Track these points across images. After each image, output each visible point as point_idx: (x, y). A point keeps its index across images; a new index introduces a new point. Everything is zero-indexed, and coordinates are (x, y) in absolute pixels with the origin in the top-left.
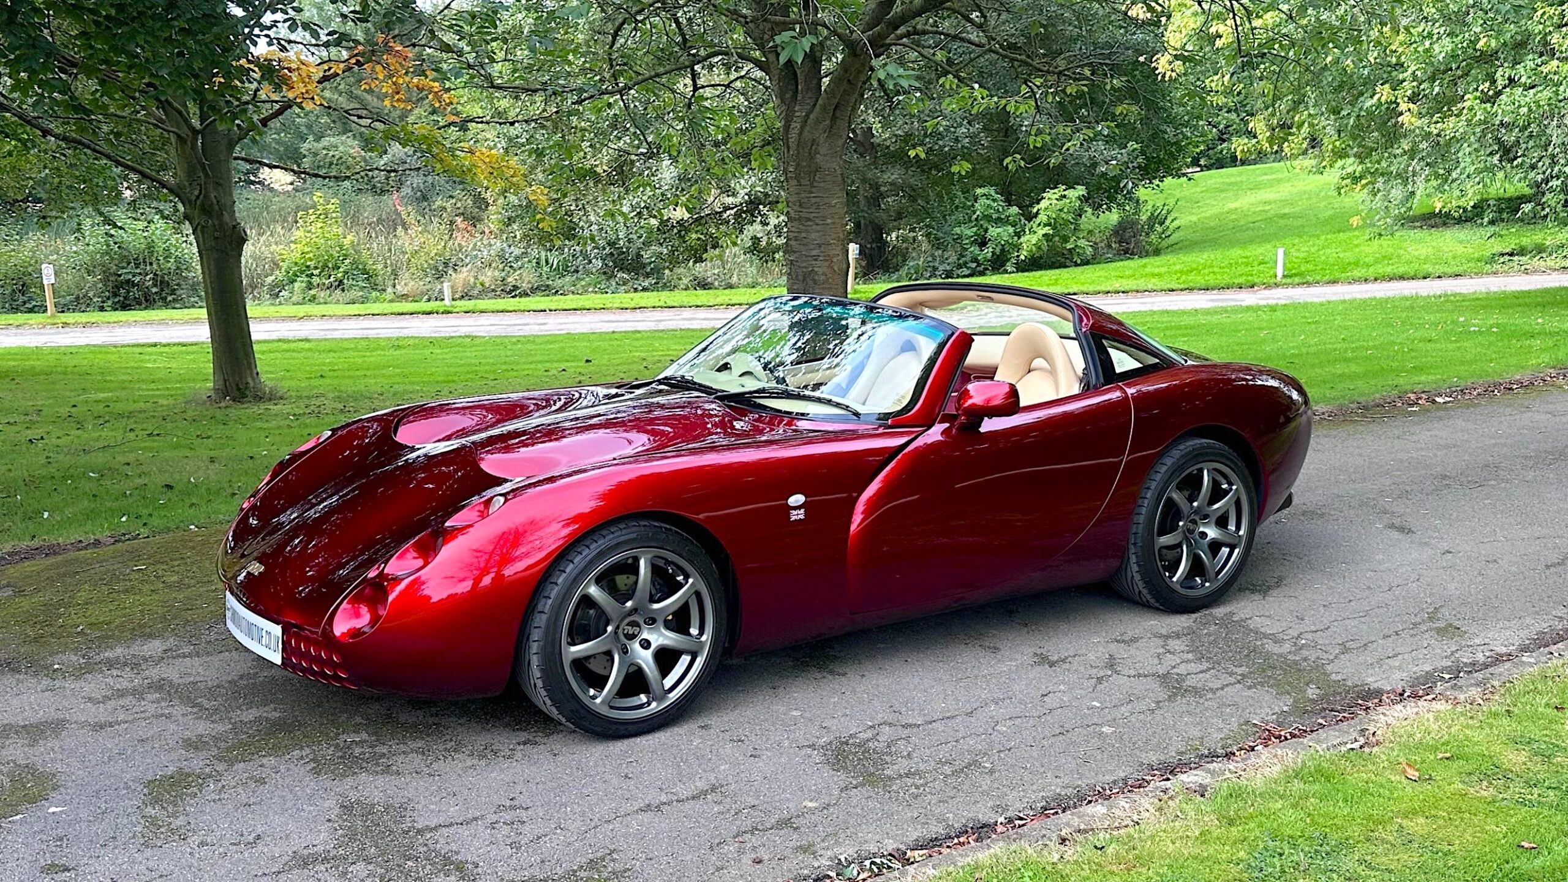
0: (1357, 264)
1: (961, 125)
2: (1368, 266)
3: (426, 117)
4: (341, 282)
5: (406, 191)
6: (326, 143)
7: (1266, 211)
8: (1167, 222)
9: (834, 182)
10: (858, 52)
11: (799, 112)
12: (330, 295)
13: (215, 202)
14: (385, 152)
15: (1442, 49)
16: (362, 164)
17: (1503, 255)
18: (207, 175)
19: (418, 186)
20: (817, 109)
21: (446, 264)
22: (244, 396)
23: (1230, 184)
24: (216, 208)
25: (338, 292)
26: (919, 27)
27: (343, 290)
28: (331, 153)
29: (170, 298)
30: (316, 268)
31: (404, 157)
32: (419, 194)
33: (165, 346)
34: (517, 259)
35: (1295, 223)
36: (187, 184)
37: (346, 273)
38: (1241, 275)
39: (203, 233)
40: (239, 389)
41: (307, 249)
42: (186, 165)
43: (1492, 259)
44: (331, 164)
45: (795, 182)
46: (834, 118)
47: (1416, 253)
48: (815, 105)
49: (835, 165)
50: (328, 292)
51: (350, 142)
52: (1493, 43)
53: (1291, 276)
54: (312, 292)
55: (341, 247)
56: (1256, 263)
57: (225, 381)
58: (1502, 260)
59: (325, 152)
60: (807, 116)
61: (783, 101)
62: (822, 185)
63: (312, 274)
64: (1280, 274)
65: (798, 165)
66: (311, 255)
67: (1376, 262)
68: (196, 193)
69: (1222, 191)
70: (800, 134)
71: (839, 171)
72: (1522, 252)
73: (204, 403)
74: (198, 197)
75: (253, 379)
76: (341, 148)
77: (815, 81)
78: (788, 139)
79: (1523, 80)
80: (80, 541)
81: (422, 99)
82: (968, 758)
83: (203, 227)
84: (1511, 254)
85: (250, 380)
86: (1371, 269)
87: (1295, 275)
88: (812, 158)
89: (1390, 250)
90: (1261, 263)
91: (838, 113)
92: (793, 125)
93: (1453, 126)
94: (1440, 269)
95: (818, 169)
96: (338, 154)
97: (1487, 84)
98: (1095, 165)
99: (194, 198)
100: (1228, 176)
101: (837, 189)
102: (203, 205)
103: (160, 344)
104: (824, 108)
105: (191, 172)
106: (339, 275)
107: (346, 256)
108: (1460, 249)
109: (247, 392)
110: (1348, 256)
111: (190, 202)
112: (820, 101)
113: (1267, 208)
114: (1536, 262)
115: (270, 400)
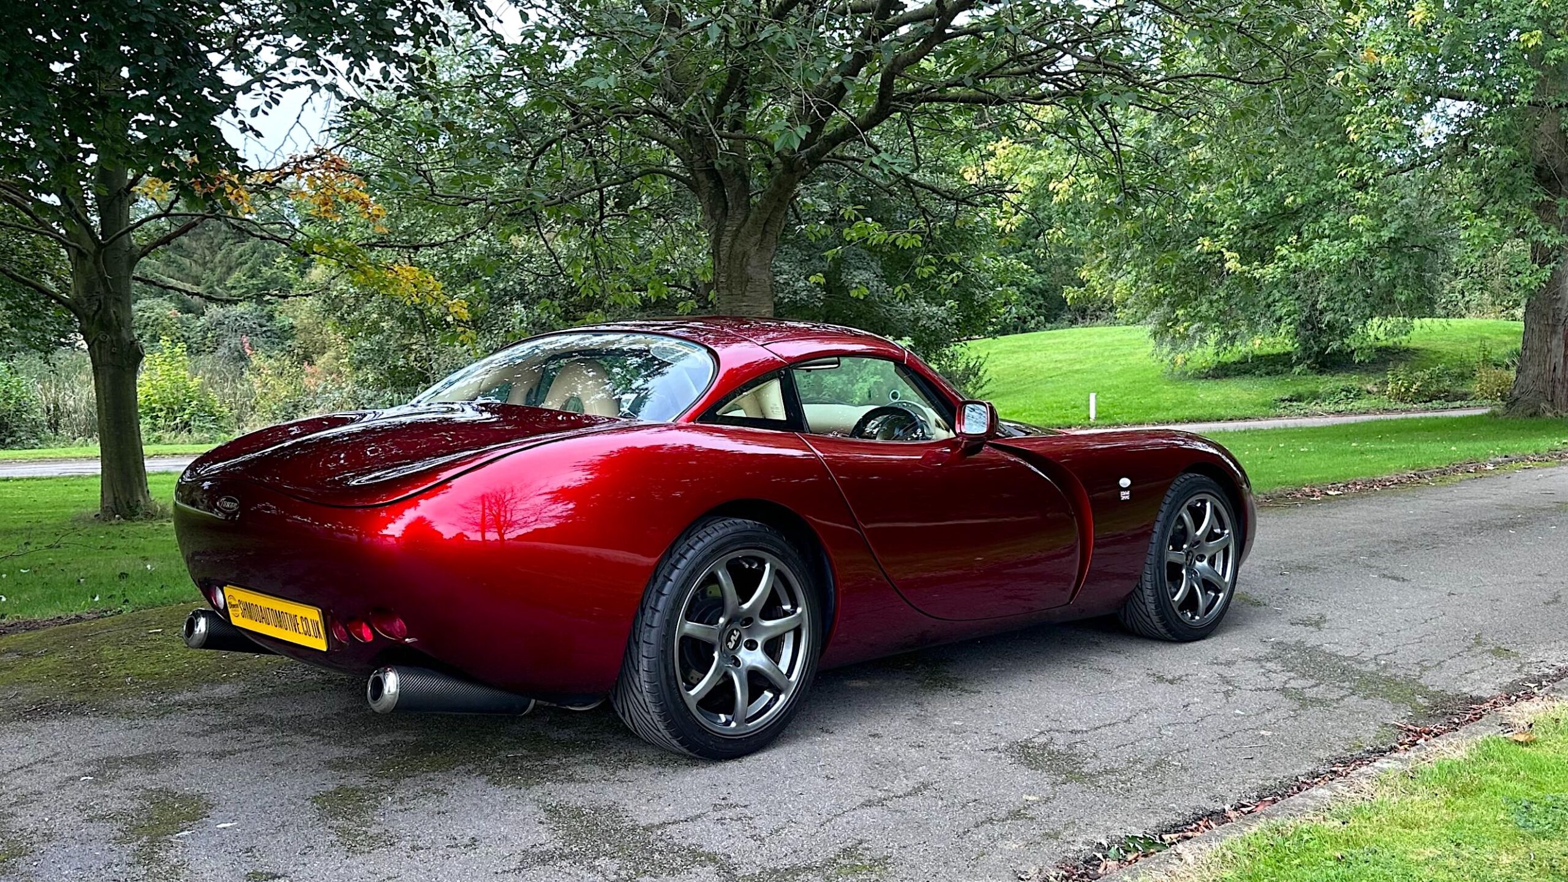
0: (1158, 408)
1: (798, 280)
2: (1168, 410)
3: (245, 281)
4: (187, 424)
5: (222, 351)
6: (142, 305)
7: (1060, 369)
8: (980, 373)
9: (764, 292)
10: (796, 167)
11: (730, 227)
12: (176, 437)
13: (113, 316)
14: (203, 314)
15: (1255, 206)
16: (179, 325)
17: (1284, 401)
18: (108, 290)
19: (236, 346)
20: (749, 223)
21: (295, 407)
22: (135, 514)
23: (1020, 347)
24: (115, 323)
25: (184, 434)
26: (838, 153)
27: (190, 431)
28: (147, 315)
29: (8, 440)
30: (161, 410)
31: (222, 318)
32: (236, 354)
33: (18, 480)
34: (370, 401)
35: (1090, 377)
36: (85, 299)
37: (192, 414)
38: (1058, 417)
39: (100, 348)
40: (129, 507)
41: (151, 391)
42: (85, 282)
43: (1274, 405)
44: (147, 325)
45: (726, 292)
46: (764, 232)
47: (1209, 399)
48: (745, 220)
49: (764, 277)
50: (173, 433)
51: (167, 304)
52: (1299, 200)
53: (1103, 418)
54: (157, 434)
55: (187, 389)
56: (1069, 407)
57: (115, 498)
58: (1283, 405)
59: (140, 313)
60: (738, 230)
61: (713, 216)
62: (753, 294)
63: (157, 416)
64: (1093, 415)
65: (729, 276)
66: (157, 397)
67: (1175, 406)
68: (95, 308)
69: (1014, 352)
70: (732, 247)
71: (768, 283)
72: (1299, 398)
73: (92, 521)
74: (96, 312)
75: (144, 497)
76: (158, 310)
77: (745, 199)
78: (718, 252)
79: (1327, 232)
80: (59, 618)
81: (241, 264)
82: (1154, 759)
83: (101, 342)
84: (1291, 400)
85: (141, 498)
86: (1171, 413)
87: (1105, 417)
88: (742, 268)
89: (1185, 397)
90: (1073, 407)
91: (768, 228)
92: (724, 239)
93: (1270, 272)
94: (1231, 413)
95: (749, 280)
96: (154, 316)
97: (1295, 237)
98: (918, 319)
99: (91, 314)
100: (1016, 340)
101: (766, 299)
102: (101, 320)
103: (12, 478)
104: (755, 222)
105: (89, 288)
106: (186, 417)
107: (192, 398)
108: (1246, 396)
109: (138, 510)
110: (1149, 401)
111: (87, 317)
112: (752, 216)
113: (1059, 365)
114: (1313, 407)
115: (162, 517)
